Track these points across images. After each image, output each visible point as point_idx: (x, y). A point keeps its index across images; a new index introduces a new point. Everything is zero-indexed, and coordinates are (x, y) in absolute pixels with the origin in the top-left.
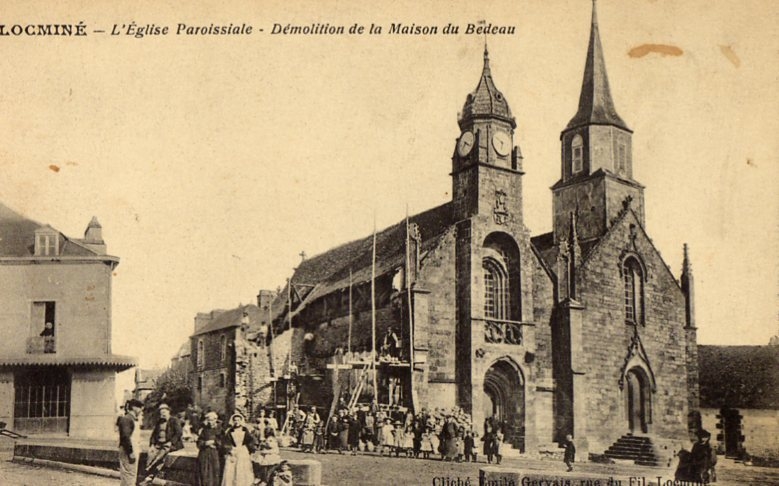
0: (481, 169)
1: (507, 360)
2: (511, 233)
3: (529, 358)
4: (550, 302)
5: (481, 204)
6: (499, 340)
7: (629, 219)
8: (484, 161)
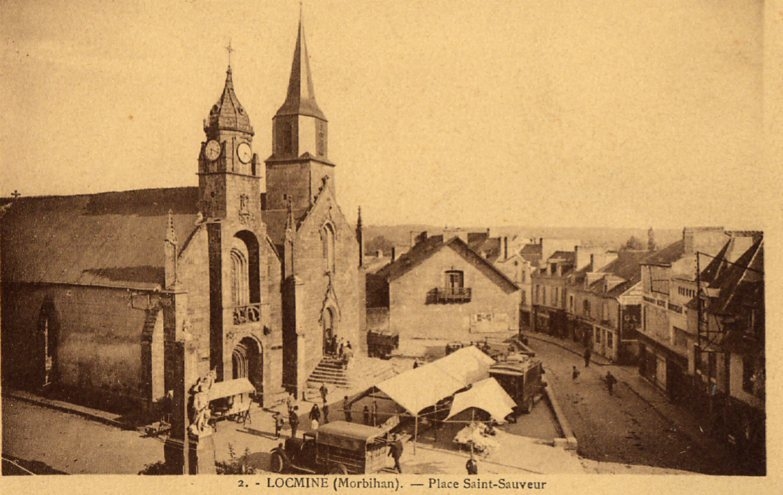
0: (228, 177)
1: (250, 336)
2: (252, 230)
3: (266, 331)
4: (279, 278)
5: (228, 208)
6: (244, 322)
7: (326, 193)
8: (230, 171)
